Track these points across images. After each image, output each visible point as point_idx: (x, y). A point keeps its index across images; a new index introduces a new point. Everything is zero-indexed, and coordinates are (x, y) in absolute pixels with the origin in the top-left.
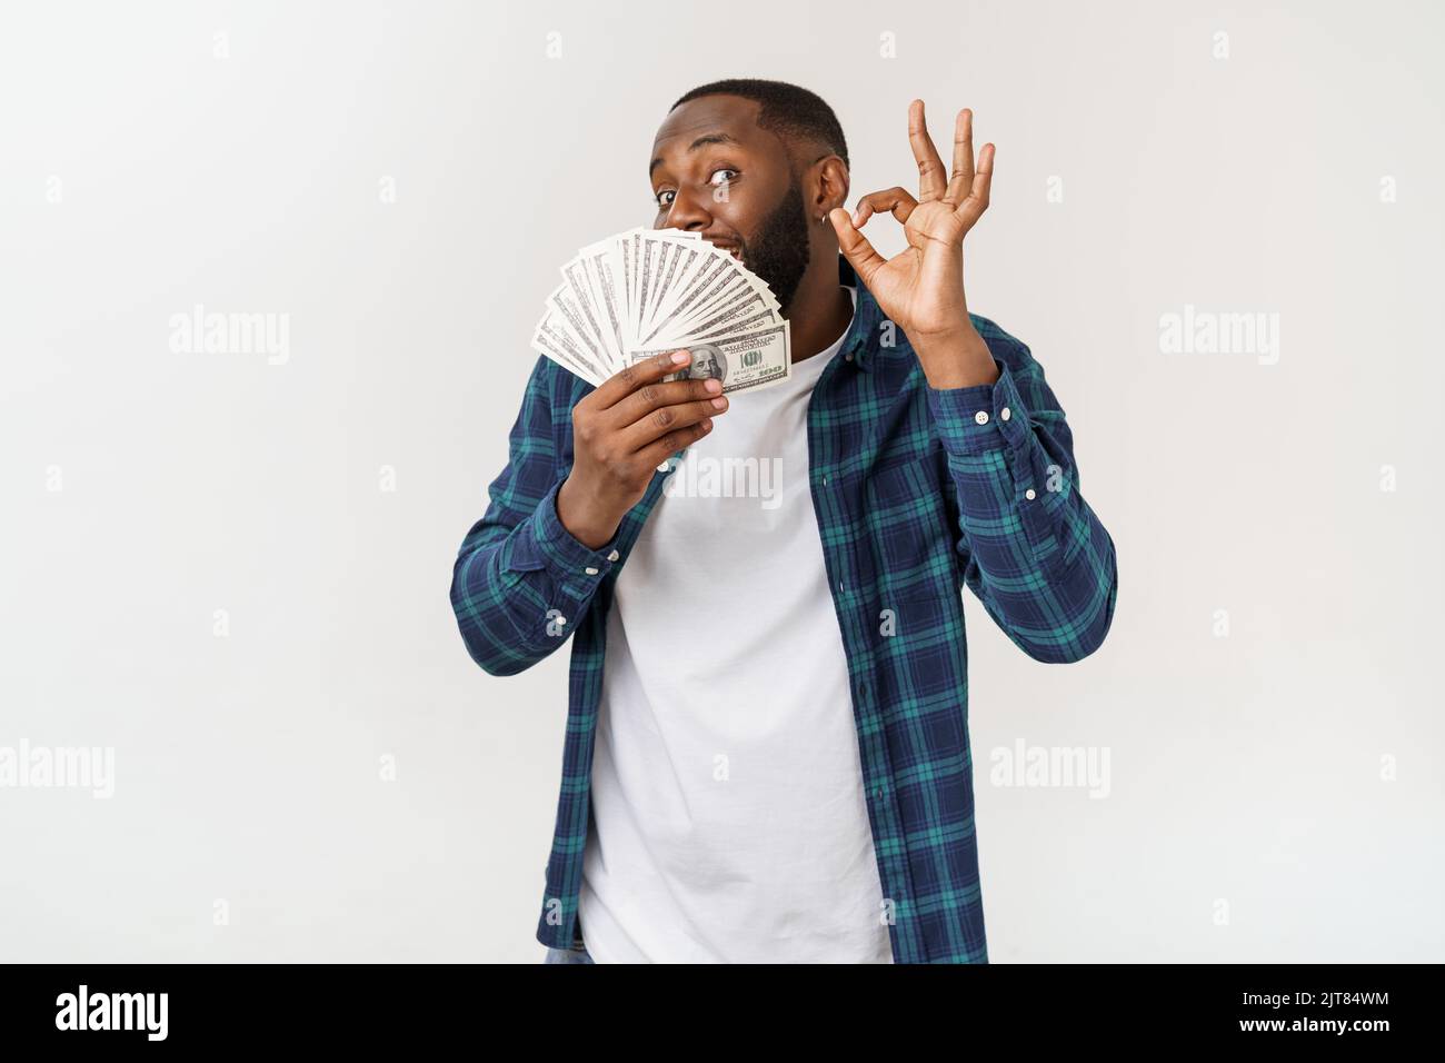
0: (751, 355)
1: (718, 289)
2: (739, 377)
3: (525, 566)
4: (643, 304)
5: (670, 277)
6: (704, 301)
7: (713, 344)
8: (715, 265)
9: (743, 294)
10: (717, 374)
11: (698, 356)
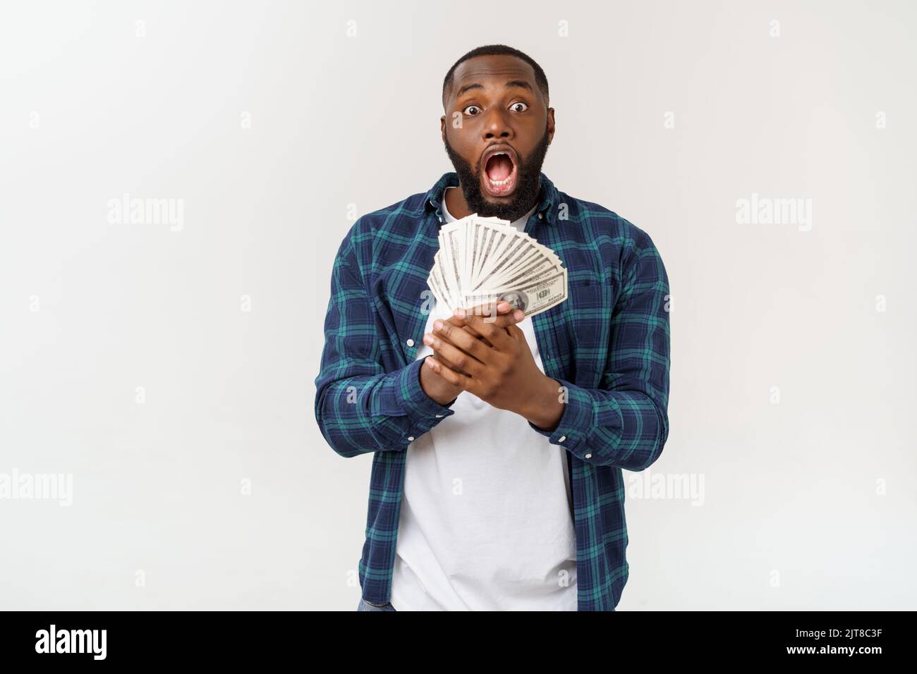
0: (543, 292)
1: (521, 257)
2: (536, 305)
3: (392, 412)
5: (489, 249)
6: (512, 264)
7: (520, 290)
8: (518, 242)
9: (538, 258)
10: (522, 307)
11: (510, 298)
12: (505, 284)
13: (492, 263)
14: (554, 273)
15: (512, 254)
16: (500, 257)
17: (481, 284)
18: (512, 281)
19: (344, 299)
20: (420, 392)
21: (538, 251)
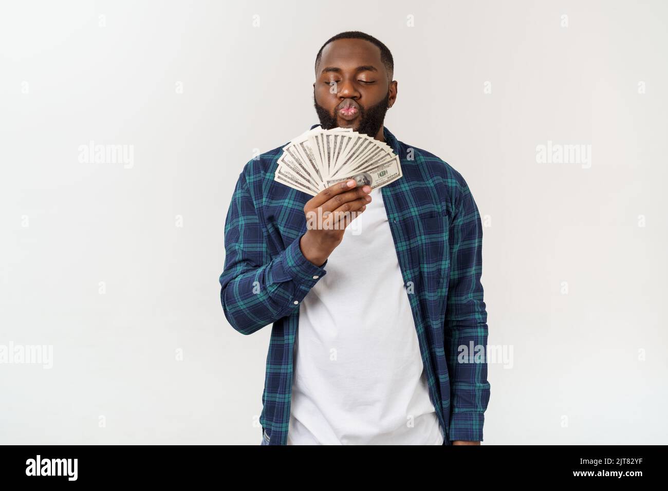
0: (382, 172)
2: (378, 182)
3: (281, 280)
4: (329, 161)
5: (340, 149)
6: (358, 156)
7: (365, 172)
8: (361, 141)
9: (375, 150)
10: (368, 183)
11: (358, 178)
12: (354, 170)
13: (343, 157)
15: (357, 150)
16: (349, 153)
17: (337, 172)
18: (359, 167)
19: (243, 223)
20: (301, 256)
21: (375, 145)
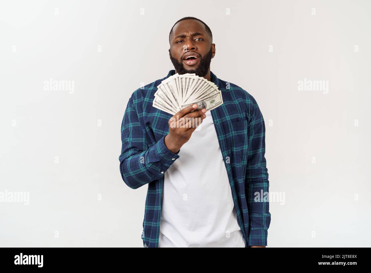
0: (212, 101)
1: (201, 87)
2: (210, 106)
3: (154, 161)
4: (182, 93)
5: (188, 86)
6: (198, 90)
10: (204, 107)
11: (199, 104)
12: (197, 99)
13: (190, 91)
14: (215, 92)
15: (198, 86)
16: (194, 88)
17: (187, 100)
18: (199, 97)
19: (132, 126)
20: (165, 148)
21: (208, 84)
